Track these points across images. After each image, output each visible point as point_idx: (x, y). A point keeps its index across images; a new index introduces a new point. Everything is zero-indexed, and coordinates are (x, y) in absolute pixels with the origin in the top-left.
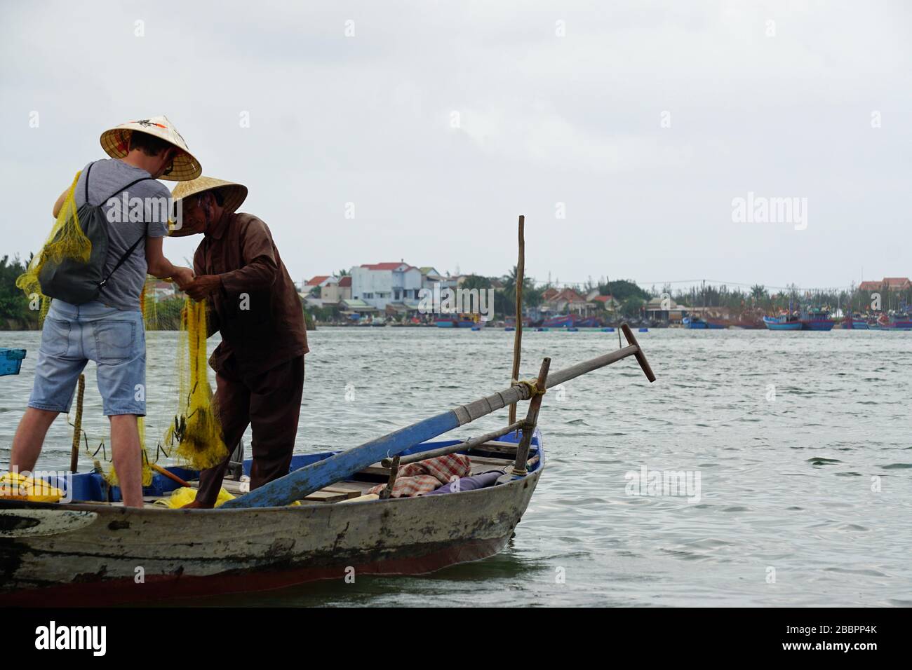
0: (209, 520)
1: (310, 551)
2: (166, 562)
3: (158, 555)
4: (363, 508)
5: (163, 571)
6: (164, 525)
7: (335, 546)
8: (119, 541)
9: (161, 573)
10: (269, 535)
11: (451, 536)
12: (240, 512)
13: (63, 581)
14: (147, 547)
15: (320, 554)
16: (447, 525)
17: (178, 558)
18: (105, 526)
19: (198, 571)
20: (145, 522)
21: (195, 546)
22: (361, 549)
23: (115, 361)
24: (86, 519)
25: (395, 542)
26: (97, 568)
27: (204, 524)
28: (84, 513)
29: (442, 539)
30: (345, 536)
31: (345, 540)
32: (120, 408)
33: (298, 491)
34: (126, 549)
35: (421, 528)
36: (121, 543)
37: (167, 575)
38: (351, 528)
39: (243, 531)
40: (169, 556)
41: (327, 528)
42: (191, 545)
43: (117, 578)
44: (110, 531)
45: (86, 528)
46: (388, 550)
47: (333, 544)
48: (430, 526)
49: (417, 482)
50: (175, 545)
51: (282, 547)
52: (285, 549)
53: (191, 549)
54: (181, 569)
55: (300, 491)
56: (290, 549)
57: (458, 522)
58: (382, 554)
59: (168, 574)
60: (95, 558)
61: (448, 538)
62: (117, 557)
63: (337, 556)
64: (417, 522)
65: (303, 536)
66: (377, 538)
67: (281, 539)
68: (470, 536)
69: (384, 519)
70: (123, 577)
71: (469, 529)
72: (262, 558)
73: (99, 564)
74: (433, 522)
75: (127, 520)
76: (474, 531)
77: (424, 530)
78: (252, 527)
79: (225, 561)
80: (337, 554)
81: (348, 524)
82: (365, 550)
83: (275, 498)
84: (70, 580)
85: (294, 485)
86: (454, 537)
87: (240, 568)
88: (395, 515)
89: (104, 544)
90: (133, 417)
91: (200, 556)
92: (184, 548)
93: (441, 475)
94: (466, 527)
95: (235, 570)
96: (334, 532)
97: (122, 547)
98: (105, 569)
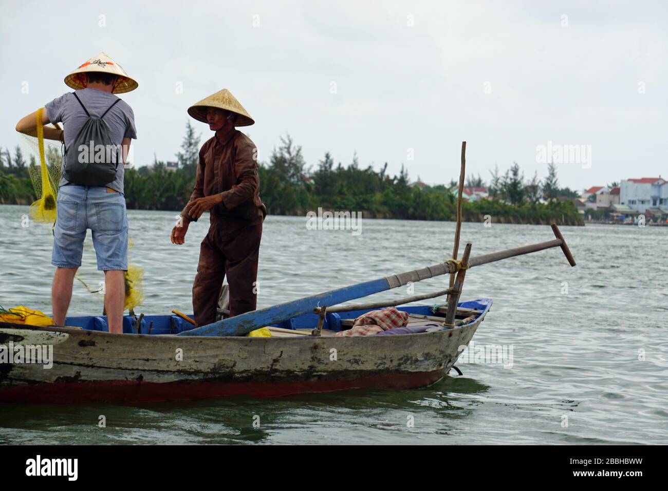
0: (160, 343)
1: (250, 370)
2: (128, 372)
3: (121, 366)
4: (294, 341)
5: (126, 378)
6: (124, 345)
7: (271, 368)
8: (88, 354)
9: (125, 379)
10: (213, 356)
11: (377, 367)
12: (187, 339)
13: (48, 381)
14: (111, 360)
15: (259, 373)
16: (373, 359)
17: (137, 369)
18: (75, 344)
19: (155, 379)
20: (108, 342)
21: (150, 361)
22: (296, 371)
23: (111, 232)
24: (60, 338)
25: (326, 368)
26: (73, 373)
27: (156, 346)
28: (58, 333)
29: (369, 368)
30: (280, 361)
31: (280, 364)
32: (114, 266)
33: (244, 328)
34: (95, 361)
35: (349, 359)
36: (91, 356)
37: (129, 381)
38: (285, 356)
39: (191, 352)
40: (130, 367)
41: (263, 354)
42: (148, 360)
43: (90, 381)
44: (80, 347)
45: (61, 344)
46: (319, 373)
47: (270, 366)
48: (357, 358)
49: (366, 330)
50: (134, 359)
51: (225, 366)
52: (227, 368)
53: (148, 363)
54: (141, 377)
55: (246, 328)
56: (232, 368)
57: (383, 357)
58: (315, 376)
59: (131, 380)
60: (70, 366)
61: (375, 368)
62: (88, 366)
63: (274, 375)
64: (344, 355)
65: (242, 359)
66: (310, 364)
67: (223, 360)
68: (397, 368)
69: (314, 350)
70: (94, 380)
71: (395, 363)
72: (208, 372)
73: (74, 370)
74: (360, 356)
75: (93, 340)
76: (399, 365)
77: (352, 361)
78: (197, 350)
79: (176, 373)
80: (273, 373)
81: (282, 352)
82: (298, 372)
83: (224, 332)
84: (53, 381)
85: (241, 323)
86: (381, 367)
87: (191, 378)
88: (323, 348)
89: (76, 356)
90: (122, 272)
91: (155, 368)
92: (142, 362)
93: (384, 325)
94: (391, 361)
95: (187, 380)
96: (270, 358)
97: (91, 359)
98: (79, 374)
